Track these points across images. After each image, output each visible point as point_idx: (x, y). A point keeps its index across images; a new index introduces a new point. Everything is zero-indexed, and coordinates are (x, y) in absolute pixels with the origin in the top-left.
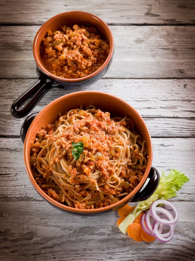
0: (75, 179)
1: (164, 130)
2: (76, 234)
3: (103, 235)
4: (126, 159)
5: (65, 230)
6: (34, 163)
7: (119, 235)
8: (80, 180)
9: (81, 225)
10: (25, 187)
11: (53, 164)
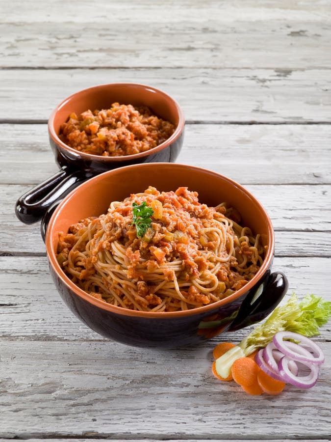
0: (136, 269)
1: (292, 246)
2: (135, 385)
3: (186, 386)
4: (227, 254)
5: (116, 380)
6: (64, 261)
7: (216, 387)
8: (145, 271)
9: (144, 373)
10: (44, 322)
11: (98, 252)
